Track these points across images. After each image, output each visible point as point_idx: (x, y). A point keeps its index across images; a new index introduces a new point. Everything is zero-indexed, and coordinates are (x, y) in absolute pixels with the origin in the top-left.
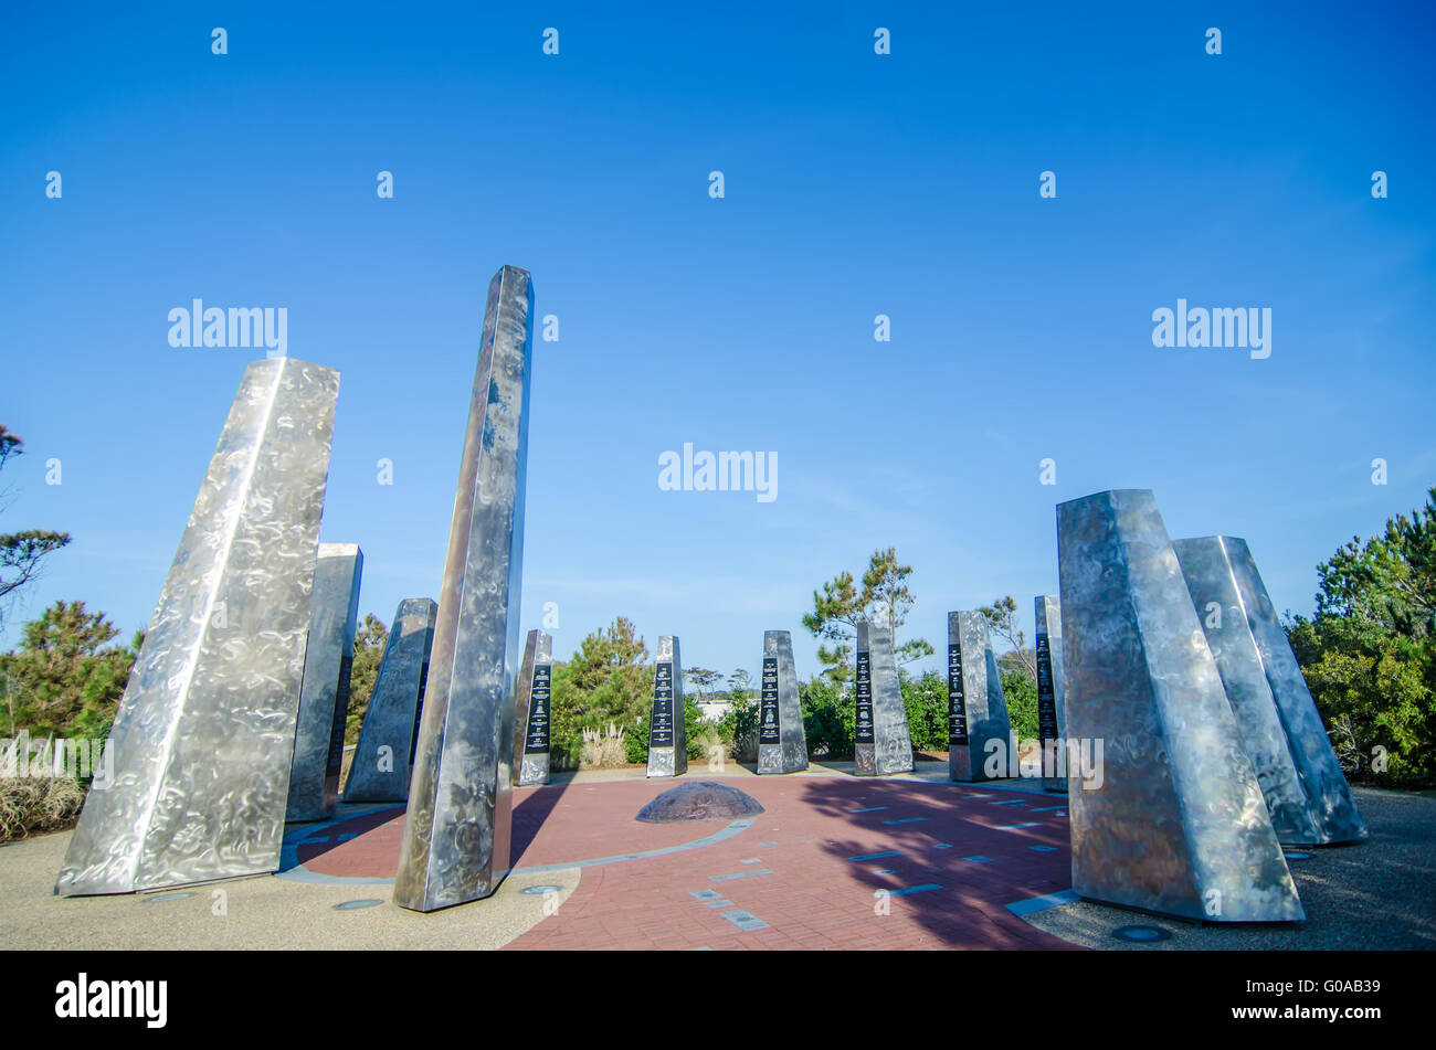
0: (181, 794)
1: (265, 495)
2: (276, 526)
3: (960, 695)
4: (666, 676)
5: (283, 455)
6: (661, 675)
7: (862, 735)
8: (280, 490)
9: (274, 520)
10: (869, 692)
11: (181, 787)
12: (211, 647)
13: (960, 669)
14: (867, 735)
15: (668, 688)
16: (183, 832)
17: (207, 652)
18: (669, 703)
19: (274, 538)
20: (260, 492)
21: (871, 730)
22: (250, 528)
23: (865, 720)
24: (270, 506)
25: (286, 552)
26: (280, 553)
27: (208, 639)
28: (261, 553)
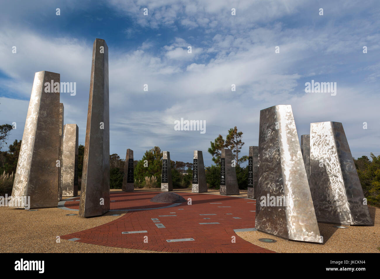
0: (33, 187)
1: (44, 110)
2: (48, 119)
3: (252, 172)
4: (165, 163)
5: (48, 99)
6: (164, 163)
7: (222, 183)
8: (48, 109)
9: (47, 117)
10: (224, 170)
11: (33, 185)
12: (36, 151)
13: (252, 164)
14: (224, 183)
15: (166, 166)
16: (35, 195)
17: (35, 152)
18: (166, 171)
19: (48, 122)
20: (43, 110)
21: (224, 181)
22: (42, 119)
23: (223, 178)
24: (46, 113)
25: (51, 126)
26: (50, 126)
27: (35, 149)
28: (45, 126)
